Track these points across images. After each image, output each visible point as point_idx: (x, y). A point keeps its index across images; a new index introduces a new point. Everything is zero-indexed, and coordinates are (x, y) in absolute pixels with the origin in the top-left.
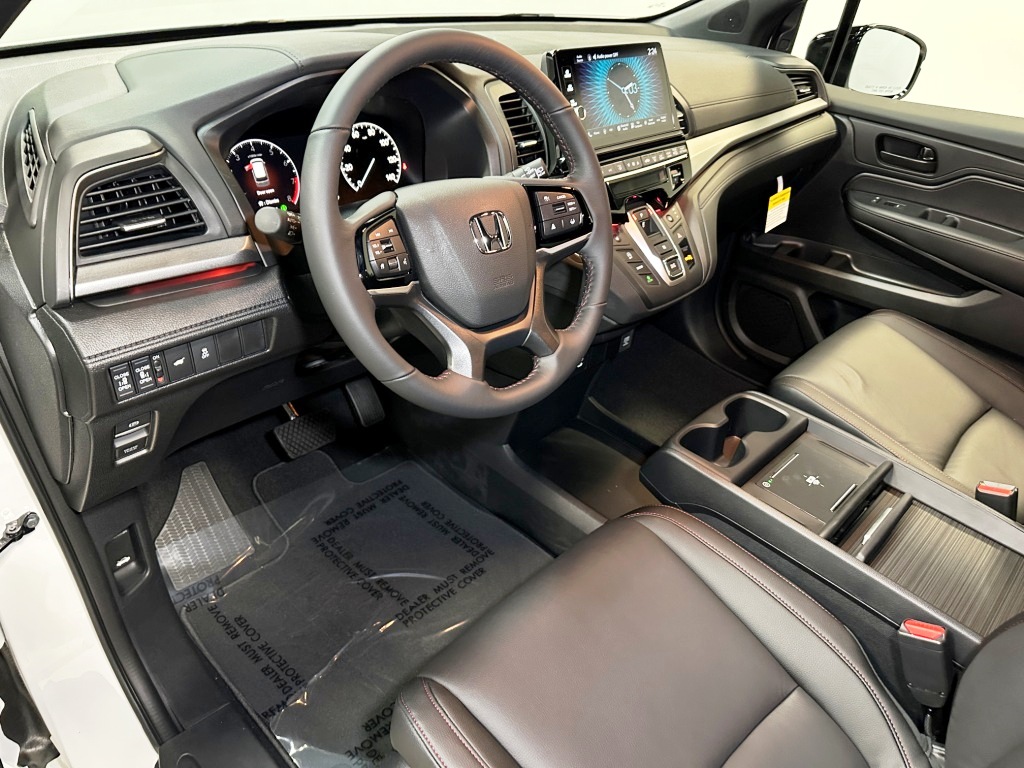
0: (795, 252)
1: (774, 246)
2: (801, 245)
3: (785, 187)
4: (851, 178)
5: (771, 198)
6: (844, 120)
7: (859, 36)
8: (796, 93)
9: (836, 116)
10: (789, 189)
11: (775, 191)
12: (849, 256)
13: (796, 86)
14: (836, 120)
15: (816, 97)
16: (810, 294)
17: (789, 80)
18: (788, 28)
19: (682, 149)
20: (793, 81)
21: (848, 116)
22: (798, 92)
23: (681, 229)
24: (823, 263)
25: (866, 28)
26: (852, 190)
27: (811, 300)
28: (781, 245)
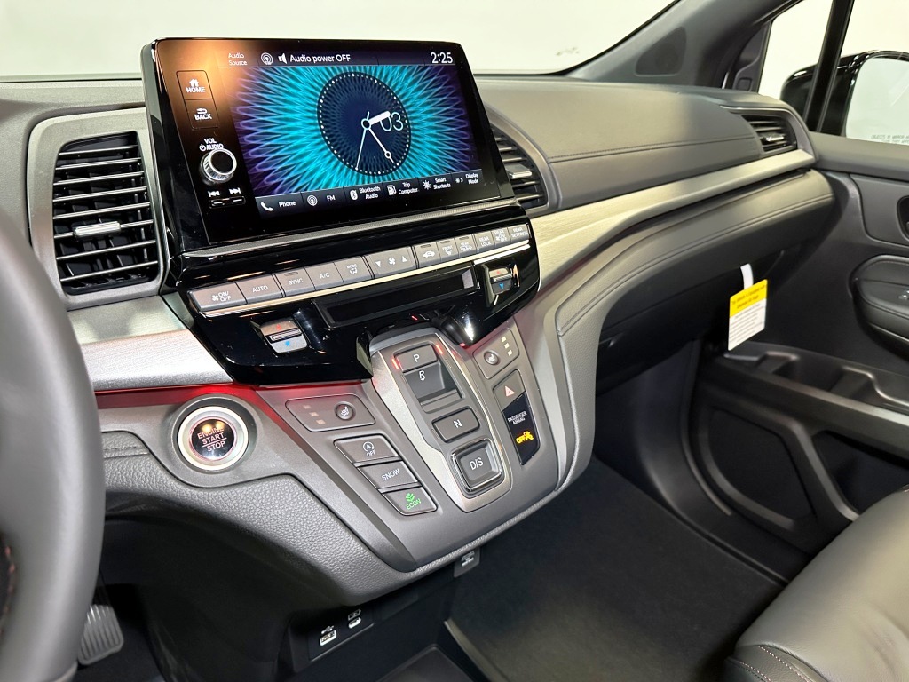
0: (786, 370)
1: (755, 359)
2: (794, 357)
3: (756, 281)
4: (860, 265)
5: (733, 299)
6: (843, 180)
7: (855, 68)
8: (759, 143)
9: (830, 175)
10: (765, 282)
11: (740, 287)
12: (870, 376)
13: (759, 132)
14: (830, 180)
15: (796, 148)
16: (815, 432)
17: (748, 124)
18: (747, 63)
19: (520, 230)
20: (755, 126)
21: (848, 174)
22: (764, 142)
23: (512, 378)
24: (829, 388)
25: (863, 57)
26: (866, 280)
27: (816, 440)
28: (765, 358)
